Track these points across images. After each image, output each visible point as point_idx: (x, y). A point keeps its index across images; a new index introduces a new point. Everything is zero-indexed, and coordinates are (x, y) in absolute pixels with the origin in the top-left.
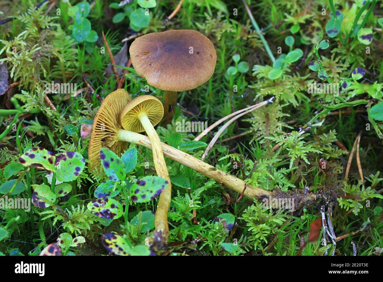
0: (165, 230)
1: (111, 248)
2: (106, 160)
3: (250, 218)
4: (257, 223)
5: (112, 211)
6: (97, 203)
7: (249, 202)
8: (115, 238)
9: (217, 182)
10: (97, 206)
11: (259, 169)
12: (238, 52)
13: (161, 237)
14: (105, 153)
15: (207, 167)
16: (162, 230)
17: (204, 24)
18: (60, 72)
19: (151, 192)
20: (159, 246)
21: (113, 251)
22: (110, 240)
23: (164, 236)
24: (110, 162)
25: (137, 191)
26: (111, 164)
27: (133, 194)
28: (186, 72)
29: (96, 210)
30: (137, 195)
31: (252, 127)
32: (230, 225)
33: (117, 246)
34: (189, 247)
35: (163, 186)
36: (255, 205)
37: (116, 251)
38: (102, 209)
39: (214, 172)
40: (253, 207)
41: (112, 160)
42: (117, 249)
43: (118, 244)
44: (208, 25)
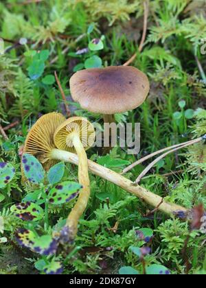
0: (73, 226)
1: (22, 241)
2: (27, 164)
3: (166, 231)
4: (171, 235)
5: (33, 214)
6: (20, 206)
7: (167, 217)
8: (28, 232)
9: (138, 198)
10: (19, 208)
11: (179, 187)
12: (185, 99)
13: (68, 232)
14: (27, 158)
15: (128, 182)
16: (70, 226)
17: (154, 74)
18: (19, 111)
19: (67, 195)
20: (65, 240)
21: (24, 242)
22: (22, 233)
23: (71, 231)
24: (31, 165)
25: (54, 195)
26: (32, 168)
27: (51, 197)
28: (116, 97)
29: (18, 212)
30: (55, 198)
31: (186, 160)
32: (147, 238)
33: (27, 239)
34: (106, 255)
35: (78, 190)
36: (172, 219)
37: (26, 243)
38: (23, 211)
39: (134, 187)
40: (169, 222)
41: (32, 164)
42: (28, 241)
43: (29, 237)
44: (158, 74)
